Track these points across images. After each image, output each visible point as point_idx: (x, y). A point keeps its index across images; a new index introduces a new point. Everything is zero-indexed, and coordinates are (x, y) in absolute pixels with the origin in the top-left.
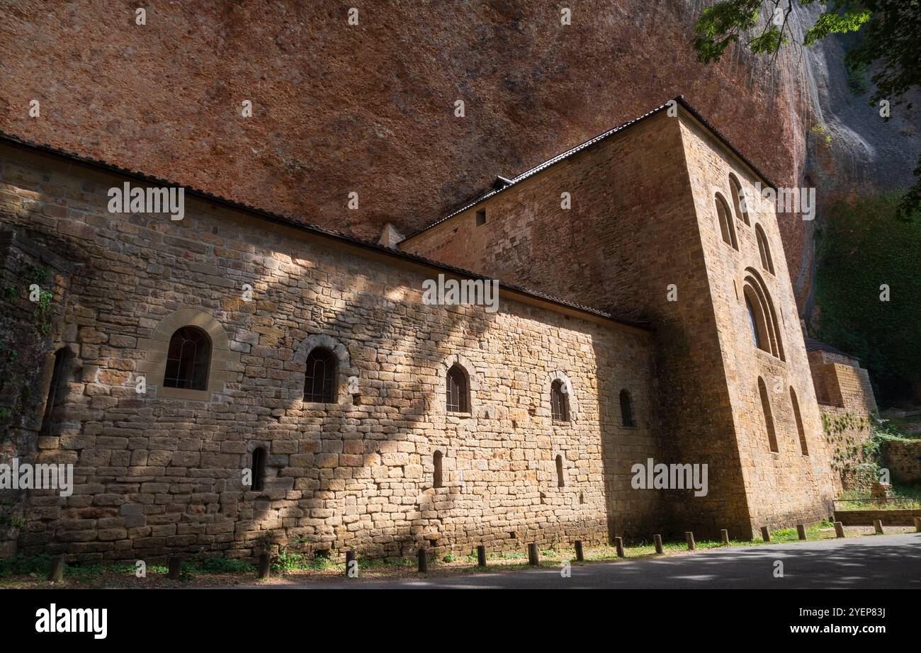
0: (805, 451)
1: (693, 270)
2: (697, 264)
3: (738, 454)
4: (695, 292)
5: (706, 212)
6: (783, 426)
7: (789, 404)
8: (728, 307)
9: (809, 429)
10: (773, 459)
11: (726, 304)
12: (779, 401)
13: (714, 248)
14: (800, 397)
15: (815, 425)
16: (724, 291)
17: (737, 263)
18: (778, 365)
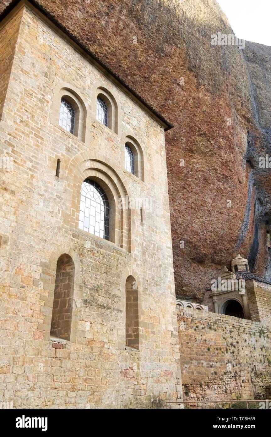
5: (32, 91)
6: (93, 312)
7: (121, 291)
8: (30, 176)
9: (151, 322)
10: (51, 346)
11: (28, 173)
12: (98, 286)
13: (31, 122)
14: (145, 289)
15: (162, 319)
16: (31, 161)
17: (74, 149)
18: (113, 252)
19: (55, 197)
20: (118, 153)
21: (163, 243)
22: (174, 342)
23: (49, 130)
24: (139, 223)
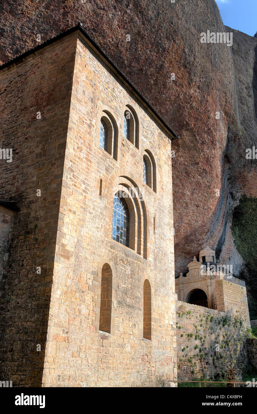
0: (147, 334)
1: (56, 159)
2: (60, 154)
3: (47, 328)
4: (53, 178)
5: (84, 118)
6: (124, 311)
7: (140, 293)
8: (84, 197)
9: (159, 318)
10: (100, 338)
11: (82, 194)
12: (126, 289)
13: (84, 147)
14: (156, 290)
15: (166, 316)
16: (84, 183)
17: (111, 168)
18: (135, 260)
19: (99, 214)
20: (139, 167)
21: (168, 249)
22: (173, 334)
23: (95, 153)
24: (152, 232)
